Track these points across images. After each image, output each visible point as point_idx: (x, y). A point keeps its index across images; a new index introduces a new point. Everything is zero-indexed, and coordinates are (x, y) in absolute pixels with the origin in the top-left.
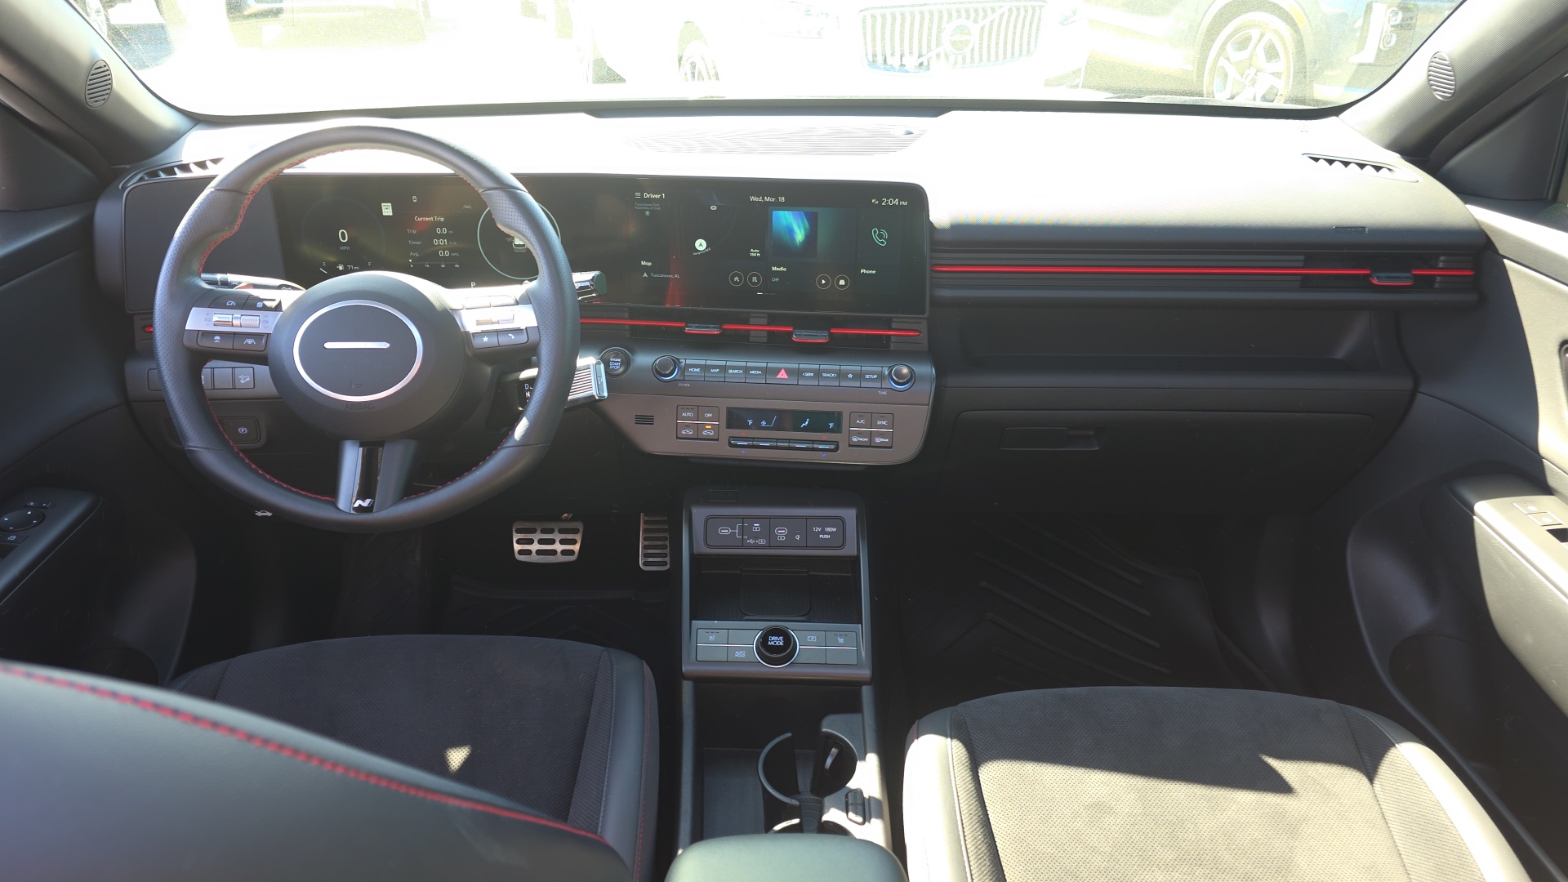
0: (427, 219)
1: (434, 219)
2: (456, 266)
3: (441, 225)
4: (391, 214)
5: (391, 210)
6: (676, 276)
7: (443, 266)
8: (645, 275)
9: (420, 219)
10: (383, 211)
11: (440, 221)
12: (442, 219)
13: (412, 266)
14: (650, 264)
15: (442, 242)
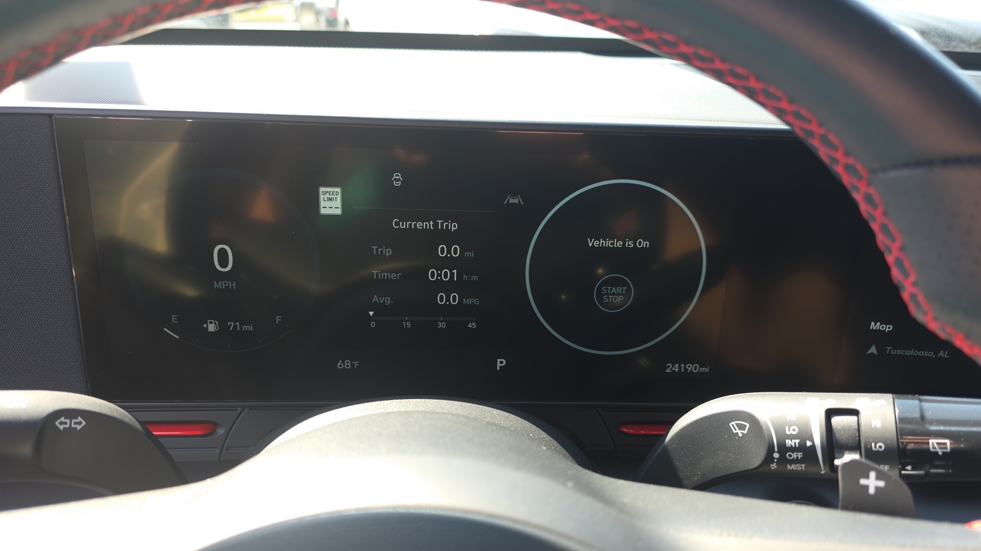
0: (419, 225)
1: (436, 225)
2: (470, 326)
3: (449, 238)
4: (338, 212)
5: (338, 203)
6: (941, 354)
7: (442, 325)
8: (873, 350)
9: (404, 226)
10: (322, 203)
11: (448, 230)
12: (454, 227)
13: (373, 324)
14: (888, 328)
15: (446, 274)
